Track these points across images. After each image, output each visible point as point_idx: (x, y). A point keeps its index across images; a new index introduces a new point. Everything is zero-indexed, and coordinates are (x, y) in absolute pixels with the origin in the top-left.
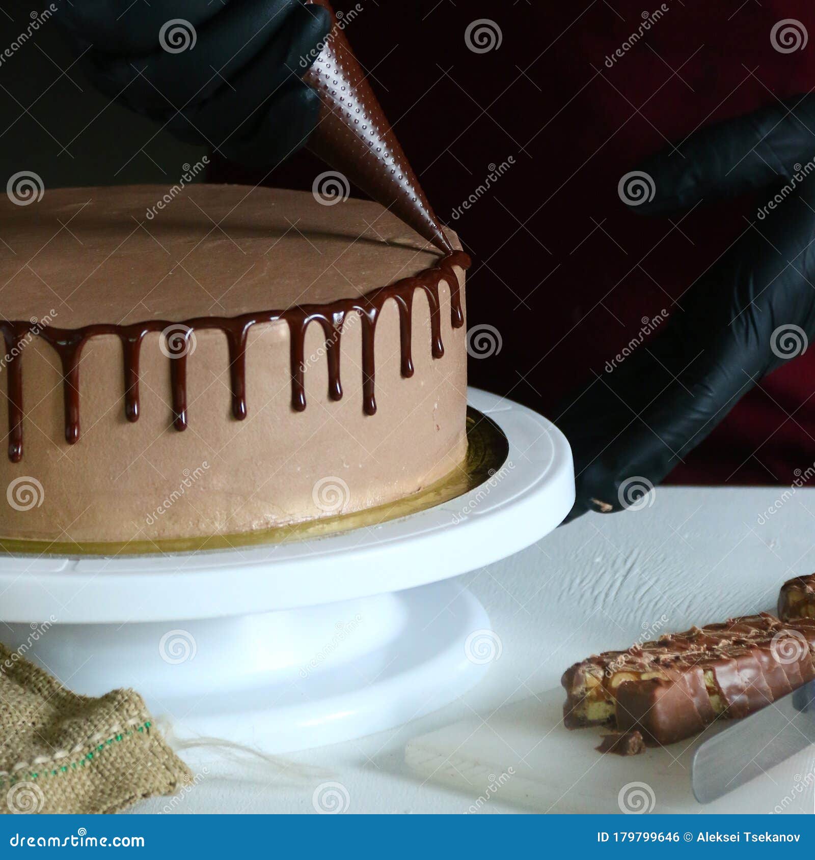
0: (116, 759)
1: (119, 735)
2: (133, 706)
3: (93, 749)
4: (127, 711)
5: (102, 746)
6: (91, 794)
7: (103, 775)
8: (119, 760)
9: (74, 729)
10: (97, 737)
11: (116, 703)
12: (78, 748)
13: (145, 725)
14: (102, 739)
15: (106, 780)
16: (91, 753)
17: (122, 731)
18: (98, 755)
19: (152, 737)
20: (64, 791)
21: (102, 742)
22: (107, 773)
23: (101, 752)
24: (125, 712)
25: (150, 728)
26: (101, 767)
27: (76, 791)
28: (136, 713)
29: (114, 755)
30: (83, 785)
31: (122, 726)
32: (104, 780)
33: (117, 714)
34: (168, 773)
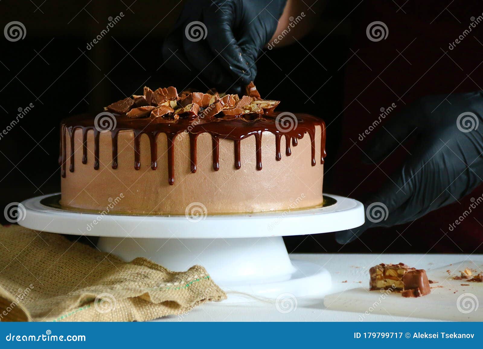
0: (197, 287)
1: (198, 279)
2: (202, 270)
3: (188, 283)
4: (200, 272)
5: (192, 282)
6: (189, 298)
7: (193, 292)
8: (199, 287)
9: (180, 277)
10: (189, 279)
11: (195, 269)
12: (183, 282)
13: (207, 277)
14: (192, 280)
15: (194, 293)
16: (188, 284)
17: (199, 278)
18: (190, 285)
19: (210, 281)
20: (179, 295)
21: (192, 281)
22: (195, 291)
23: (191, 284)
24: (199, 272)
25: (209, 278)
26: (192, 289)
27: (184, 296)
28: (203, 273)
29: (196, 285)
30: (186, 295)
31: (199, 276)
32: (194, 294)
33: (196, 272)
34: (218, 293)
